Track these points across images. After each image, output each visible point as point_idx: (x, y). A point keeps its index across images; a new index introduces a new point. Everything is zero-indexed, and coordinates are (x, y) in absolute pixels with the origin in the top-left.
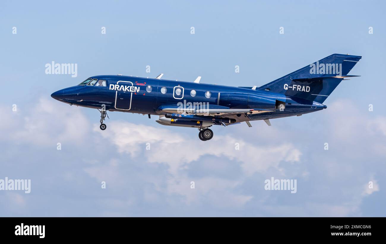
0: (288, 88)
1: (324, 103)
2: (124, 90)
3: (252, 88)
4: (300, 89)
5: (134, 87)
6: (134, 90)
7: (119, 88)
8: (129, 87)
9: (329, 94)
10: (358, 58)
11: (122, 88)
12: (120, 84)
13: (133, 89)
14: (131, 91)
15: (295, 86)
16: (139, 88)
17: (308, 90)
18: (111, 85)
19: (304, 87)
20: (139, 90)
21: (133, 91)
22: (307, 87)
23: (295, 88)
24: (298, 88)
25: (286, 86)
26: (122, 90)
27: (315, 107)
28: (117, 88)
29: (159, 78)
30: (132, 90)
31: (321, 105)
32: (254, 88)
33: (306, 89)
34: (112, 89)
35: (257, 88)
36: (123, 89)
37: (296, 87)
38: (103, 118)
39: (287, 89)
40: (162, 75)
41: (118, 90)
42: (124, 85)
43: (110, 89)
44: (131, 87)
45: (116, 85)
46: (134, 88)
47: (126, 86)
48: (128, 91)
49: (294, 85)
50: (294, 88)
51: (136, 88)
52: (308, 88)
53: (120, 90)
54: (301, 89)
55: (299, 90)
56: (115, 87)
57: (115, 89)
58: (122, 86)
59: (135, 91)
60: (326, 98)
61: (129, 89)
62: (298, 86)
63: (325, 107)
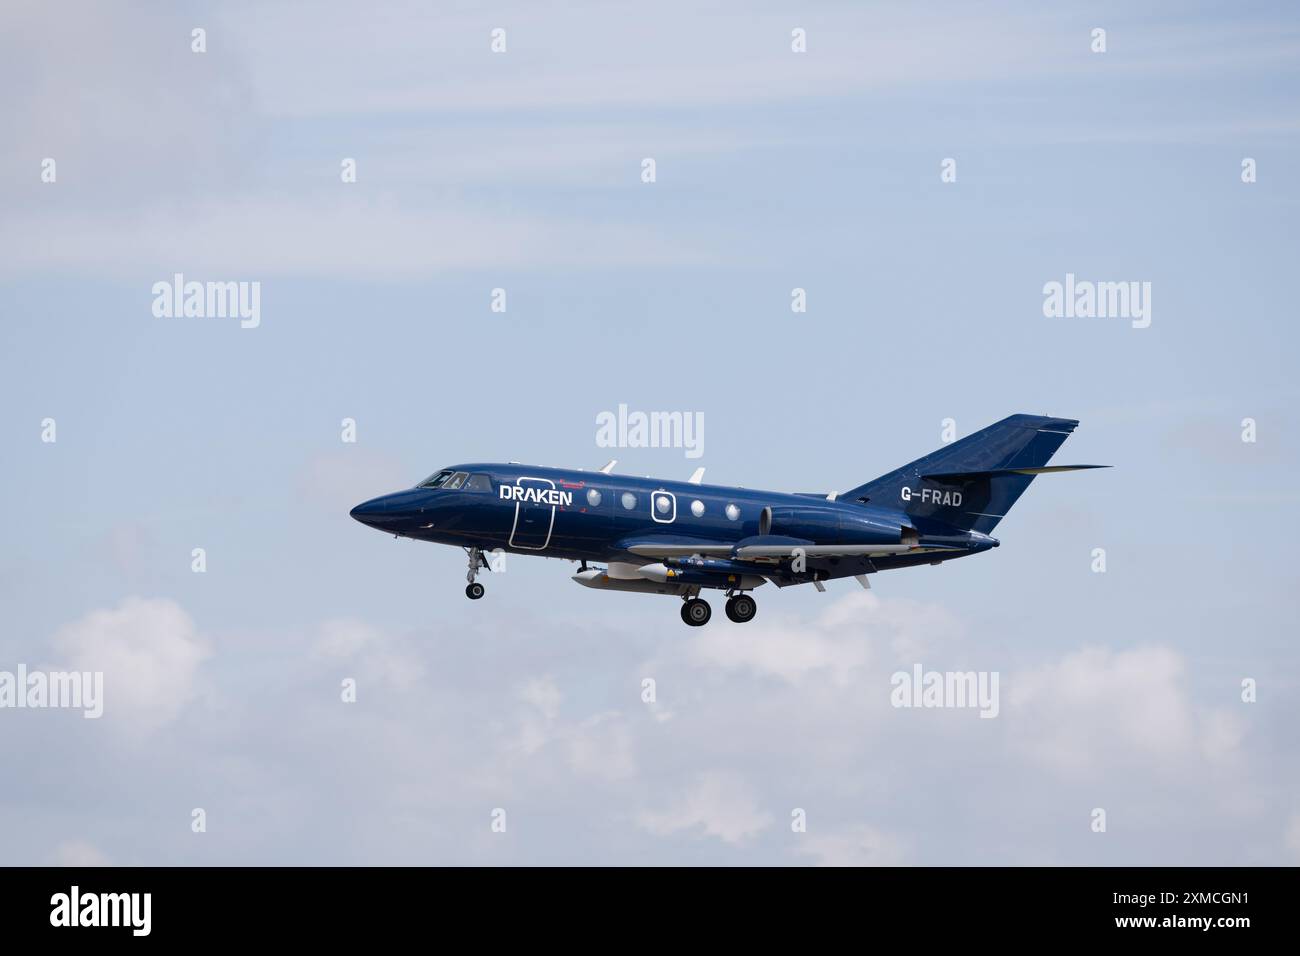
0: (912, 497)
1: (995, 534)
2: (535, 500)
3: (827, 496)
4: (938, 499)
5: (557, 492)
6: (558, 500)
7: (523, 496)
8: (546, 491)
9: (1004, 512)
10: (1069, 426)
11: (530, 494)
12: (525, 485)
13: (556, 497)
14: (551, 502)
15: (926, 493)
16: (570, 494)
17: (957, 502)
18: (502, 487)
19: (947, 495)
20: (570, 501)
21: (557, 503)
22: (955, 494)
23: (928, 496)
24: (934, 497)
25: (906, 492)
26: (530, 499)
27: (974, 543)
28: (519, 494)
29: (606, 471)
30: (554, 499)
31: (987, 537)
32: (832, 497)
33: (950, 499)
34: (507, 497)
35: (838, 498)
36: (533, 497)
37: (931, 494)
38: (475, 569)
39: (908, 498)
40: (614, 462)
41: (521, 499)
42: (536, 486)
43: (502, 497)
44: (551, 492)
45: (515, 488)
46: (558, 495)
47: (539, 491)
48: (546, 501)
49: (924, 490)
50: (924, 496)
51: (563, 494)
52: (957, 497)
53: (526, 499)
54: (942, 500)
55: (936, 501)
56: (512, 492)
57: (514, 498)
58: (530, 490)
59: (561, 503)
60: (998, 520)
61: (547, 496)
62: (935, 492)
63: (996, 544)
